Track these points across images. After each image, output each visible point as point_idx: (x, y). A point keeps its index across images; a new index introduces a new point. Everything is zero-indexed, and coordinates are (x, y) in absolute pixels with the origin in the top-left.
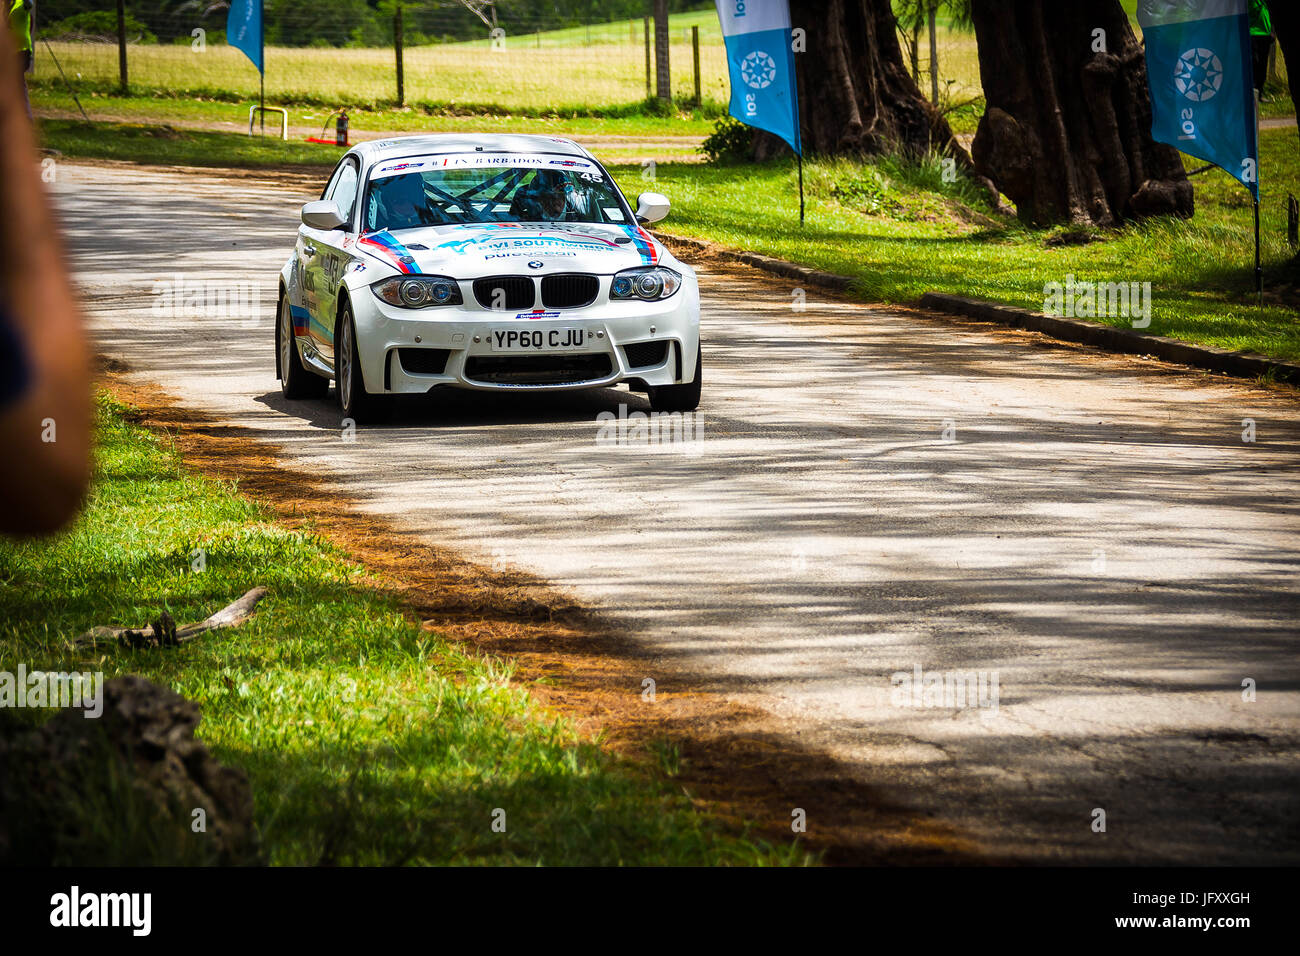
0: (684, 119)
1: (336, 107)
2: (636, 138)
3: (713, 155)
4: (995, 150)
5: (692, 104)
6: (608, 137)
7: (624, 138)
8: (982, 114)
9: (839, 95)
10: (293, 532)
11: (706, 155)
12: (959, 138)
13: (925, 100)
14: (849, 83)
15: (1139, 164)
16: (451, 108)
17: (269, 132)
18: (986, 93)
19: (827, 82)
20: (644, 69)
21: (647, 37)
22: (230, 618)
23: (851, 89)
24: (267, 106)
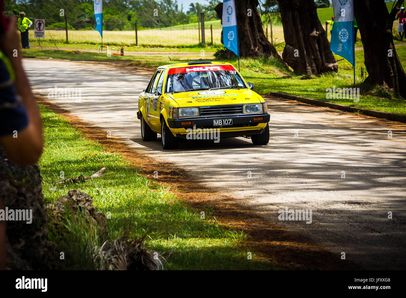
0: (209, 48)
1: (121, 46)
2: (196, 53)
4: (288, 55)
5: (211, 44)
6: (189, 53)
7: (194, 53)
8: (285, 46)
9: (248, 42)
10: (113, 153)
11: (215, 57)
12: (278, 53)
13: (270, 43)
14: (251, 39)
15: (324, 59)
16: (149, 46)
17: (103, 52)
18: (285, 41)
19: (245, 39)
20: (198, 35)
21: (199, 27)
22: (97, 175)
23: (251, 40)
24: (103, 46)
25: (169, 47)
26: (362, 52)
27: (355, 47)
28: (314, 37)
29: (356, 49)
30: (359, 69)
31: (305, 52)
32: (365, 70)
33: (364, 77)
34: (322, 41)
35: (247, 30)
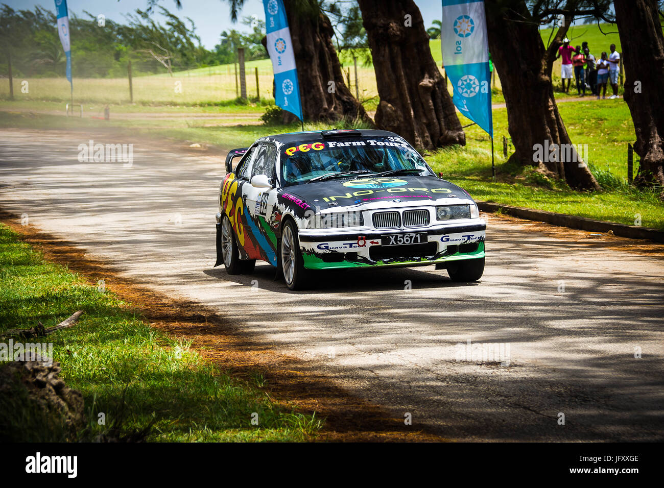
0: (253, 106)
1: (104, 103)
2: (232, 114)
3: (266, 122)
4: (384, 118)
5: (256, 100)
6: (221, 114)
7: (228, 115)
8: (378, 103)
9: (318, 96)
10: (93, 286)
11: (262, 122)
12: (368, 113)
13: (354, 98)
14: (322, 91)
15: (443, 124)
16: (153, 103)
17: (75, 114)
18: (379, 95)
19: (313, 90)
20: (235, 85)
21: (236, 71)
22: (68, 324)
23: (323, 93)
24: (74, 104)
25: (187, 105)
26: (504, 111)
27: (492, 103)
28: (426, 88)
29: (494, 107)
30: (499, 138)
31: (412, 112)
32: (509, 142)
33: (508, 153)
34: (440, 95)
35: (316, 77)
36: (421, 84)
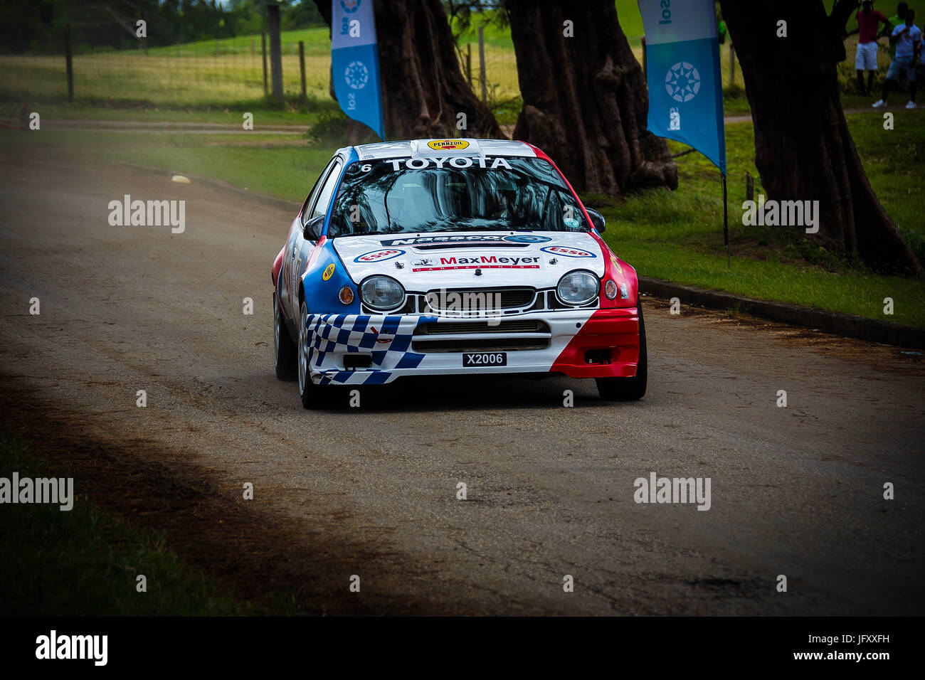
0: (294, 112)
1: (19, 101)
3: (315, 139)
5: (300, 101)
8: (520, 110)
11: (311, 140)
12: (503, 128)
13: (478, 99)
14: (420, 86)
15: (637, 149)
16: (111, 102)
18: (523, 94)
19: (403, 85)
20: (261, 73)
21: (265, 49)
23: (421, 91)
25: (172, 107)
26: (748, 129)
27: (726, 113)
28: (607, 83)
29: (728, 121)
31: (582, 128)
34: (632, 97)
35: (409, 60)
36: (599, 75)
